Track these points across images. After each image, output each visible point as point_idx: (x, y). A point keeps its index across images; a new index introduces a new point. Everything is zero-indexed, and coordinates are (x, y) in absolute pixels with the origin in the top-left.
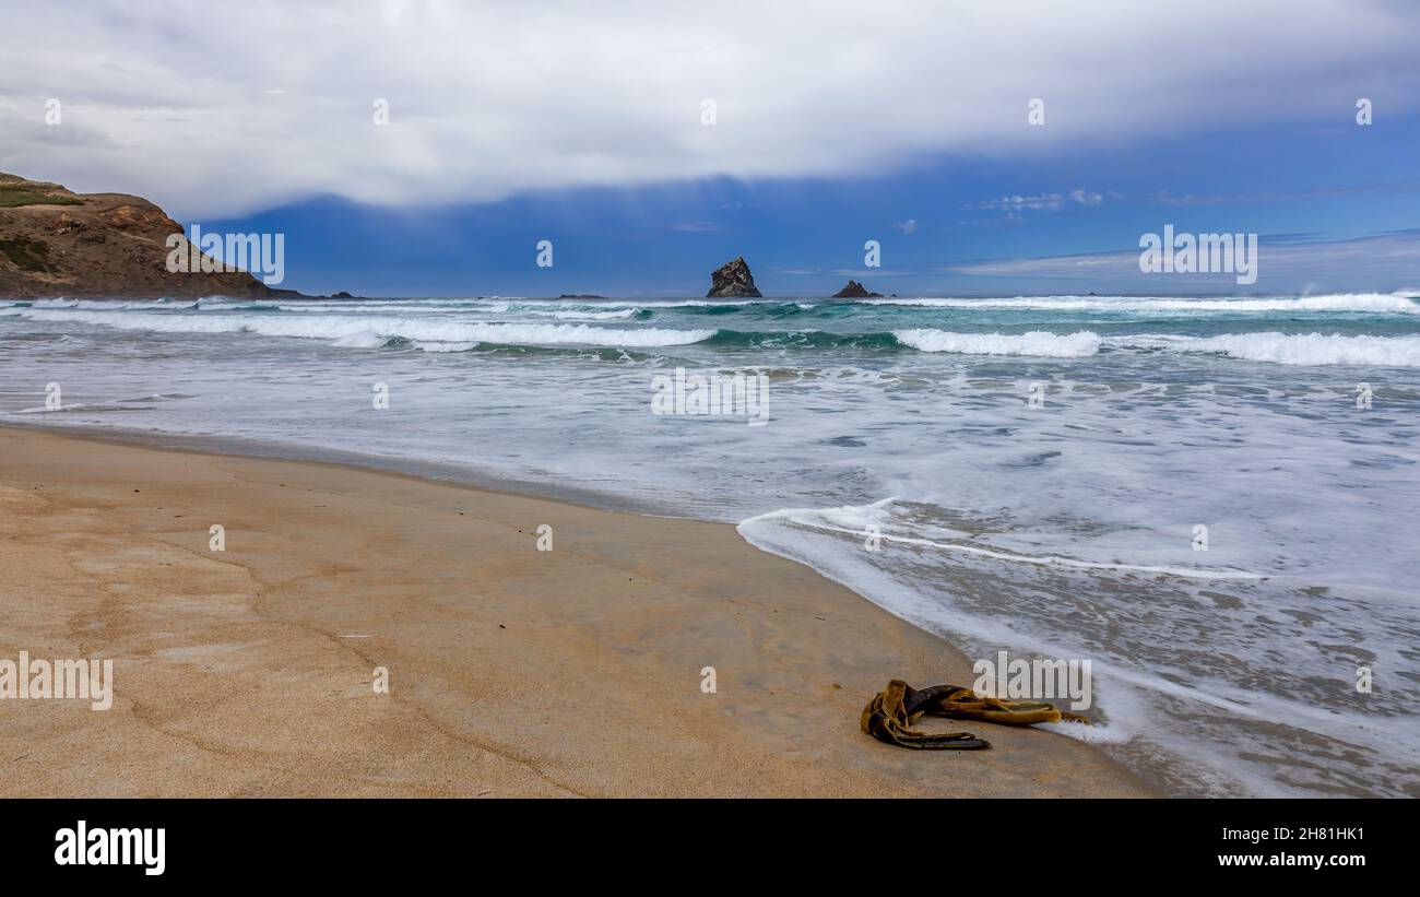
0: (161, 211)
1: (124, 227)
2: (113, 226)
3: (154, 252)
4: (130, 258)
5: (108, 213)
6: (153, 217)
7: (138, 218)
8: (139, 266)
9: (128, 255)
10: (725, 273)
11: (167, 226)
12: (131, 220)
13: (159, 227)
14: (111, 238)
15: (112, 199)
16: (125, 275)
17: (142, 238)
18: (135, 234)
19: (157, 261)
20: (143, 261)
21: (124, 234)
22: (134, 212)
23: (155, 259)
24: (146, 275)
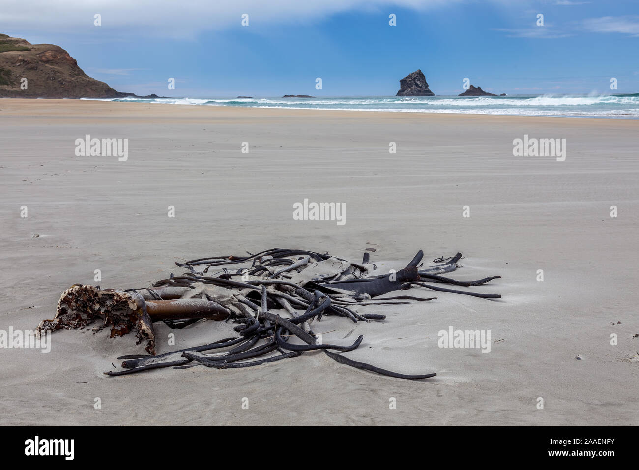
0: (66, 53)
1: (47, 62)
2: (42, 61)
3: (59, 74)
4: (48, 78)
5: (41, 55)
6: (62, 56)
7: (54, 56)
8: (52, 81)
9: (47, 76)
10: (408, 80)
11: (68, 60)
12: (51, 58)
13: (64, 61)
14: (41, 68)
15: (43, 47)
16: (45, 86)
17: (55, 67)
18: (52, 65)
19: (60, 79)
20: (54, 79)
21: (47, 65)
22: (53, 54)
23: (59, 78)
24: (55, 86)
